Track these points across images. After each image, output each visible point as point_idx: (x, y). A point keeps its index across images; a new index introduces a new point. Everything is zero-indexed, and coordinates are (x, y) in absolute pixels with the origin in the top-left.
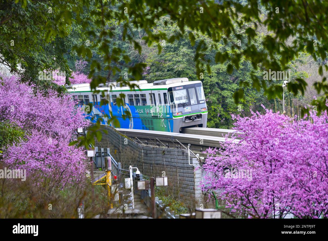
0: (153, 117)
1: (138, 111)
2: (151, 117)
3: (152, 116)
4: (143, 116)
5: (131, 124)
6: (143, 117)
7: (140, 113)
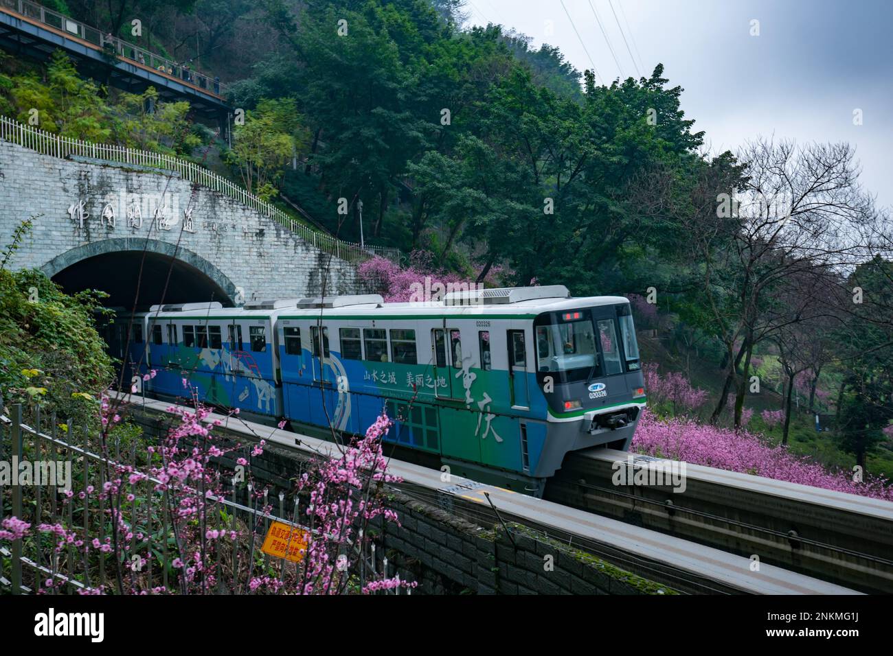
0: (440, 403)
1: (374, 375)
2: (431, 400)
3: (437, 399)
4: (395, 392)
5: (344, 408)
6: (394, 395)
7: (385, 382)
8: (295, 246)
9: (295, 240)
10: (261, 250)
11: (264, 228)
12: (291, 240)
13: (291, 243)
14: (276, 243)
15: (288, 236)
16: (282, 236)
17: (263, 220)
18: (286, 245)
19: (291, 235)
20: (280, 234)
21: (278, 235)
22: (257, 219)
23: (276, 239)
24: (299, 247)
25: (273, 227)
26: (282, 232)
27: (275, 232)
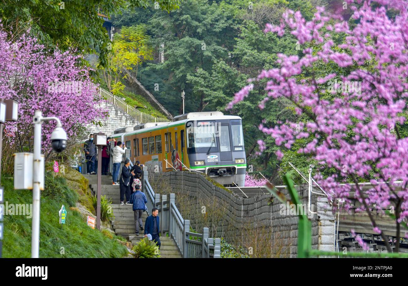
8: (126, 120)
9: (126, 117)
10: (106, 122)
11: (109, 109)
12: (124, 117)
13: (124, 118)
14: (115, 118)
15: (122, 114)
16: (119, 114)
17: (108, 105)
18: (121, 120)
19: (124, 114)
20: (118, 113)
21: (116, 114)
22: (105, 105)
23: (115, 116)
24: (129, 121)
25: (114, 109)
26: (119, 112)
27: (115, 112)
